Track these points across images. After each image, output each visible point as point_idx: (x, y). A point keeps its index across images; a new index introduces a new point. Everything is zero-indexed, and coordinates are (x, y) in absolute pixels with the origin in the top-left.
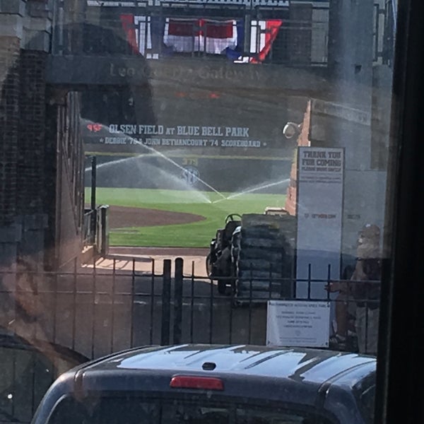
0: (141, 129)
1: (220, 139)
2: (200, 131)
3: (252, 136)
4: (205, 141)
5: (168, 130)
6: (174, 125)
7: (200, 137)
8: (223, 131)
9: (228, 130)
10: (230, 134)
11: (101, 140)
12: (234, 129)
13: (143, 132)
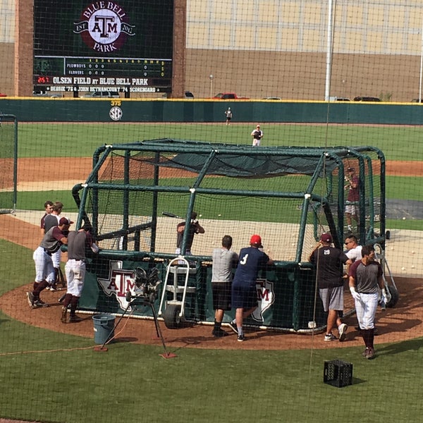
0: (75, 81)
1: (128, 87)
2: (115, 81)
3: (150, 85)
4: (119, 88)
5: (94, 80)
6: (98, 77)
7: (115, 85)
8: (131, 81)
9: (134, 80)
10: (135, 83)
11: (48, 89)
12: (138, 80)
13: (77, 82)
